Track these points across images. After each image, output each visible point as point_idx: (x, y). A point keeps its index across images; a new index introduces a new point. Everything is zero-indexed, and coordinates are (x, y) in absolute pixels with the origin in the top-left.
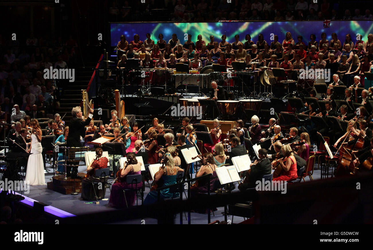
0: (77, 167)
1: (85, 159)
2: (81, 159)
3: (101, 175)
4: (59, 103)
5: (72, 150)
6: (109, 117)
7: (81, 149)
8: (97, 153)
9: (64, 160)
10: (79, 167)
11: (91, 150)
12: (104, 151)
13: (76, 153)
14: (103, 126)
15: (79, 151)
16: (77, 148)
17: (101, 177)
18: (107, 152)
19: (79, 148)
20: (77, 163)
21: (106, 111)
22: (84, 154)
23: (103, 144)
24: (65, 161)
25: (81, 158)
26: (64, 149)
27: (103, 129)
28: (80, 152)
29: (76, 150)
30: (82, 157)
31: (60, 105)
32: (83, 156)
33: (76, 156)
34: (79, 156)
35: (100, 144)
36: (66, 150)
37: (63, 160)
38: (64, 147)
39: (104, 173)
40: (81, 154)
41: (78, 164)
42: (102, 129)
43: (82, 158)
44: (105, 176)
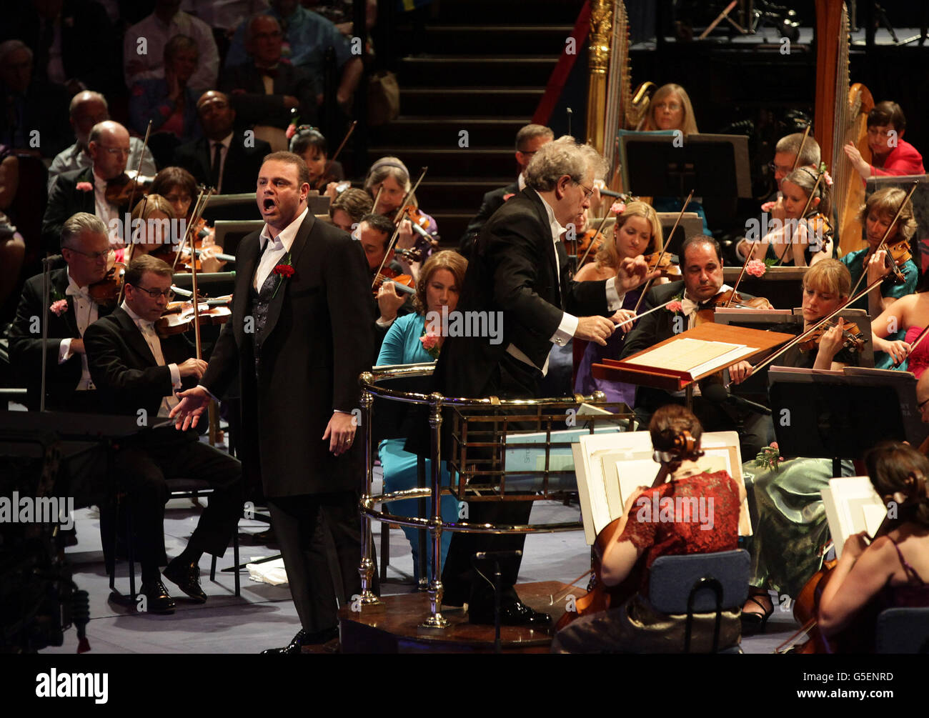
0: (519, 541)
1: (575, 485)
2: (545, 485)
3: (691, 601)
4: (391, 88)
5: (486, 419)
6: (745, 189)
7: (547, 410)
8: (662, 442)
9: (427, 490)
10: (530, 539)
11: (622, 418)
12: (713, 425)
13: (512, 438)
14: (708, 248)
15: (532, 428)
16: (518, 402)
17: (690, 613)
18: (735, 434)
19: (531, 402)
20: (520, 513)
21: (729, 146)
22: (567, 445)
23: (707, 381)
24: (433, 493)
25: (546, 474)
26: (427, 410)
27: (710, 267)
28: (540, 437)
29: (516, 418)
30: (551, 469)
31: (402, 96)
32: (559, 460)
33: (515, 461)
34: (536, 461)
35: (686, 376)
36: (438, 418)
37: (415, 490)
38: (429, 399)
39: (714, 587)
40: (547, 447)
41: (524, 520)
42: (698, 269)
43: (552, 480)
44: (718, 611)
